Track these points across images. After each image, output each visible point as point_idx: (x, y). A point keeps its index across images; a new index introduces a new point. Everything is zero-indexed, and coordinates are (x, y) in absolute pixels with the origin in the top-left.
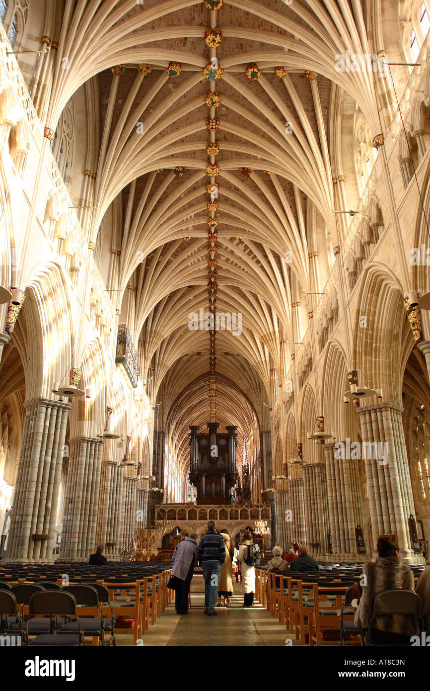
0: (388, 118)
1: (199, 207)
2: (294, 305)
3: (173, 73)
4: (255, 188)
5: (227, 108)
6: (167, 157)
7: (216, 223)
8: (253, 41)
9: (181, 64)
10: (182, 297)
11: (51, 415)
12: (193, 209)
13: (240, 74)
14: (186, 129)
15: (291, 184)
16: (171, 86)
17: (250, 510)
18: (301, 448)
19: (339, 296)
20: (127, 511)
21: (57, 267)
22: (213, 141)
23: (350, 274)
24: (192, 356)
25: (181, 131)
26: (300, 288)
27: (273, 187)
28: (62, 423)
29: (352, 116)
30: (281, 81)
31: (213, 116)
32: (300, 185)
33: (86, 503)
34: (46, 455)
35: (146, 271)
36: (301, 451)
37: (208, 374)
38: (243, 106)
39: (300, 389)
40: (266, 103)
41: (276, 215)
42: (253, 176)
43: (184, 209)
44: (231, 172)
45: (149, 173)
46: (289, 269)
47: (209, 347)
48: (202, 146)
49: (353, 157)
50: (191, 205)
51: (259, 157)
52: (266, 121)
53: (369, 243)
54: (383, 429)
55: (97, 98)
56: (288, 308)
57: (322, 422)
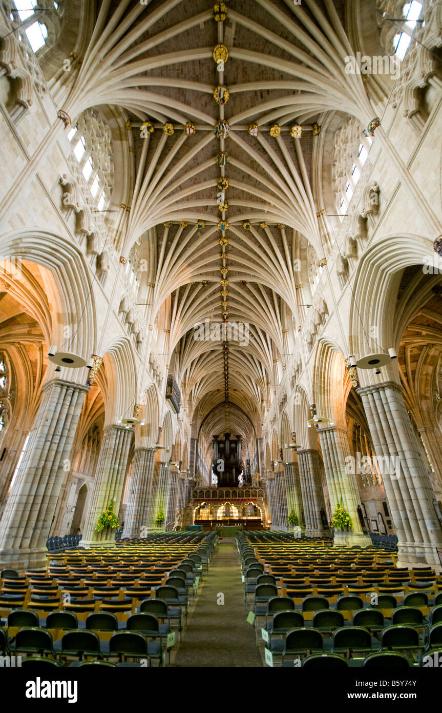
0: (328, 249)
1: (216, 304)
2: (275, 361)
3: (200, 226)
4: (249, 292)
5: (232, 246)
6: (198, 275)
7: (227, 313)
8: (246, 207)
9: (205, 221)
10: (207, 357)
11: (120, 436)
12: (213, 305)
13: (239, 226)
14: (209, 258)
15: (271, 290)
16: (199, 234)
17: (251, 491)
18: (281, 451)
19: (302, 356)
20: (171, 494)
21: (127, 341)
22: (225, 265)
23: (309, 343)
24: (214, 391)
25: (206, 260)
26: (278, 351)
27: (260, 292)
28: (127, 441)
29: (306, 249)
30: (263, 230)
31: (224, 251)
32: (276, 290)
33: (143, 493)
34: (115, 464)
35: (186, 342)
36: (282, 455)
37: (224, 402)
38: (242, 245)
39: (280, 413)
40: (255, 243)
41: (263, 308)
42: (248, 286)
43: (208, 305)
44: (235, 283)
45: (187, 284)
46: (271, 340)
47: (224, 386)
48: (218, 268)
49: (307, 273)
50: (212, 303)
51: (252, 274)
52: (256, 254)
53: (319, 324)
54: (335, 443)
55: (155, 241)
56: (271, 363)
57: (295, 436)
